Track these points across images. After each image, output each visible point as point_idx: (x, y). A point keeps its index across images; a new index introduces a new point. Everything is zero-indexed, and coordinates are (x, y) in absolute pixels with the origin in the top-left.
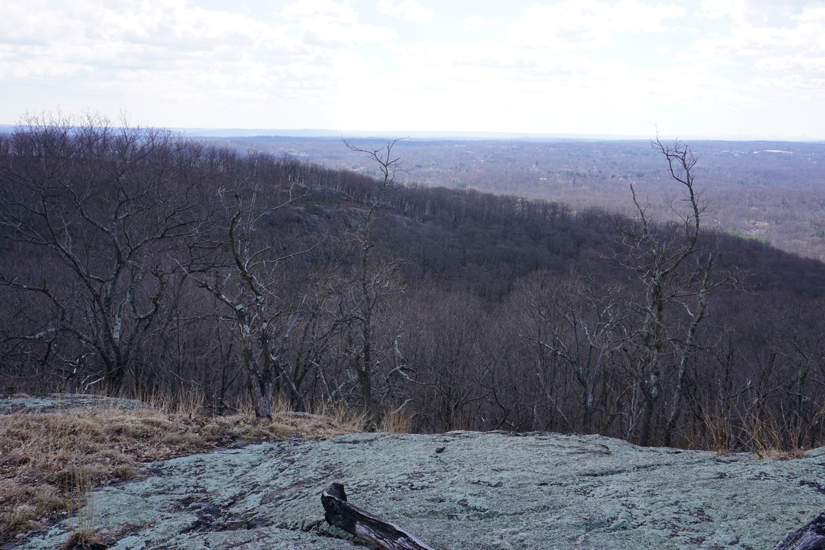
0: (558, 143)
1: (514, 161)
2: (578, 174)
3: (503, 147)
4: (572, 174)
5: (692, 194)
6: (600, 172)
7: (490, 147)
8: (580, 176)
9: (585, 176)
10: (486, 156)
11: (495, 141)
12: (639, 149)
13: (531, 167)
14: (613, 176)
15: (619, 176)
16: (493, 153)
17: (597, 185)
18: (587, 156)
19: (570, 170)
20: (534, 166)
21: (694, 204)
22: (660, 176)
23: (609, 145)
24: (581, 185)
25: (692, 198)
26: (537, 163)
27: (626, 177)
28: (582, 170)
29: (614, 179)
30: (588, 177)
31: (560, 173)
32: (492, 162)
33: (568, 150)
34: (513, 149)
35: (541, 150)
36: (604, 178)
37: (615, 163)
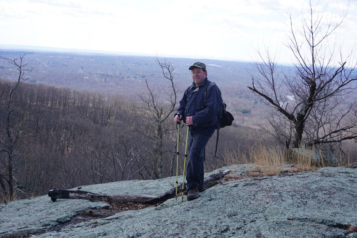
0: (95, 56)
1: (67, 66)
2: (107, 75)
3: (60, 57)
4: (104, 75)
5: (173, 84)
6: (120, 74)
7: (51, 57)
8: (109, 76)
9: (112, 77)
10: (48, 63)
11: (54, 53)
12: (142, 61)
13: (79, 70)
14: (128, 77)
15: (131, 77)
16: (53, 61)
17: (119, 82)
18: (112, 64)
19: (102, 72)
20: (80, 70)
21: (174, 89)
22: (155, 78)
23: (125, 58)
24: (109, 82)
25: (173, 86)
26: (82, 68)
27: (136, 78)
28: (110, 73)
29: (129, 79)
30: (113, 77)
31: (96, 74)
32: (53, 67)
33: (101, 60)
34: (66, 59)
35: (84, 60)
36: (123, 78)
37: (129, 69)
